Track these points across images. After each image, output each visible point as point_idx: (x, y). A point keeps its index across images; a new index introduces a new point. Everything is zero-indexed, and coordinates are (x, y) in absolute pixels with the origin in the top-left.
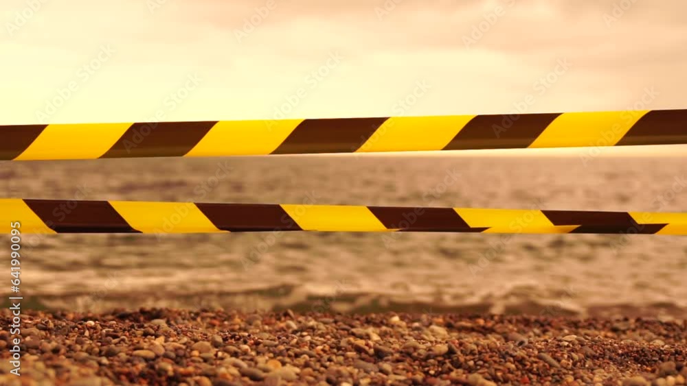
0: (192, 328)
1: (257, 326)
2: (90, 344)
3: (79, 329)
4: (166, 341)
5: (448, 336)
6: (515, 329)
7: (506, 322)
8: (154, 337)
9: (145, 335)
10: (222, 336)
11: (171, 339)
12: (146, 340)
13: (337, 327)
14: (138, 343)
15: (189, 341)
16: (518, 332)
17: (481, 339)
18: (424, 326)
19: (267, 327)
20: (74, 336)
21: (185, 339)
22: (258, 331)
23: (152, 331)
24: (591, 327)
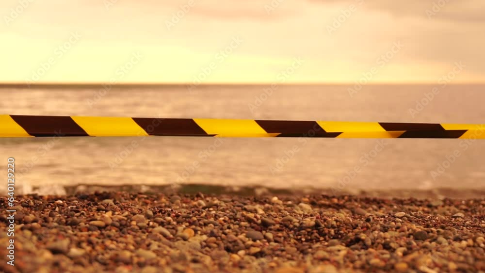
0: (131, 205)
1: (177, 204)
2: (59, 217)
3: (52, 206)
4: (113, 214)
5: (311, 211)
6: (360, 205)
7: (353, 200)
8: (104, 212)
9: (98, 210)
10: (153, 211)
11: (117, 213)
12: (99, 214)
13: (234, 205)
14: (93, 215)
15: (129, 214)
16: (362, 207)
17: (336, 213)
18: (295, 203)
19: (184, 205)
20: (48, 211)
21: (126, 213)
22: (178, 207)
23: (103, 207)
24: (413, 204)
